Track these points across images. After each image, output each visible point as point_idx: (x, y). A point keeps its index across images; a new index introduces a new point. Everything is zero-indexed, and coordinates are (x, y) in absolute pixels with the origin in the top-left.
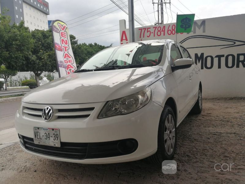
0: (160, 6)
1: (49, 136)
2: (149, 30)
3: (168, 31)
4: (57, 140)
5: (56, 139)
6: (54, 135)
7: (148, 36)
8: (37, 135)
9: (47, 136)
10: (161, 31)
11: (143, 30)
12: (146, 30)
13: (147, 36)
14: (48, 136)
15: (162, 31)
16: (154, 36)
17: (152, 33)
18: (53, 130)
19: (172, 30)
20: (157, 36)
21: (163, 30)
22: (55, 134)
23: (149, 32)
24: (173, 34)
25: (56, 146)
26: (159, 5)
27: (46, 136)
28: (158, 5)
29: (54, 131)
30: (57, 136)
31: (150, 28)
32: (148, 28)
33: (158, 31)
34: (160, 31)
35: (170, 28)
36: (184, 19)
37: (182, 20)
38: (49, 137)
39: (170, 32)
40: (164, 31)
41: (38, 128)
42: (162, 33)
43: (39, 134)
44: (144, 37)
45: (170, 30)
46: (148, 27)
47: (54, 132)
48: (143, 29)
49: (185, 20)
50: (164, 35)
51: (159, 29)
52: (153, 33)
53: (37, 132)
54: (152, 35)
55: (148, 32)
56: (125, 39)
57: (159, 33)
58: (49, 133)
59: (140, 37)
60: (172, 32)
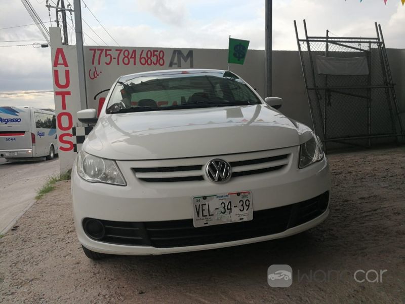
0: (60, 13)
1: (229, 206)
2: (108, 52)
3: (141, 59)
4: (247, 210)
5: (246, 208)
6: (241, 203)
7: (108, 62)
8: (203, 210)
9: (226, 207)
10: (129, 57)
11: (98, 52)
12: (104, 53)
13: (106, 63)
14: (228, 208)
15: (131, 57)
16: (118, 64)
17: (114, 58)
18: (238, 194)
19: (147, 58)
20: (123, 64)
21: (133, 56)
22: (242, 201)
23: (109, 57)
24: (148, 64)
25: (245, 219)
26: (59, 11)
27: (224, 207)
28: (57, 11)
29: (240, 196)
30: (246, 204)
31: (110, 50)
32: (106, 50)
33: (125, 57)
34: (127, 57)
35: (144, 55)
36: (238, 45)
37: (236, 47)
38: (231, 209)
39: (143, 61)
40: (135, 58)
41: (205, 198)
42: (132, 61)
43: (206, 207)
44: (99, 64)
45: (143, 57)
46: (106, 48)
47: (240, 198)
48: (98, 50)
49: (238, 47)
50: (135, 64)
51: (126, 54)
52: (117, 59)
53: (202, 205)
54: (114, 62)
55: (106, 55)
56: (62, 62)
57: (126, 61)
58: (230, 202)
59: (93, 63)
60: (146, 62)
